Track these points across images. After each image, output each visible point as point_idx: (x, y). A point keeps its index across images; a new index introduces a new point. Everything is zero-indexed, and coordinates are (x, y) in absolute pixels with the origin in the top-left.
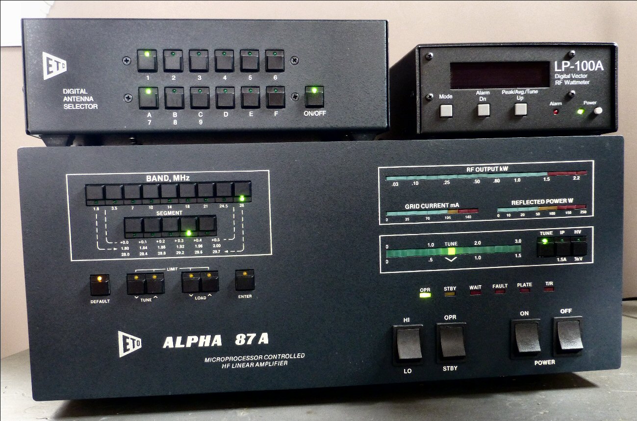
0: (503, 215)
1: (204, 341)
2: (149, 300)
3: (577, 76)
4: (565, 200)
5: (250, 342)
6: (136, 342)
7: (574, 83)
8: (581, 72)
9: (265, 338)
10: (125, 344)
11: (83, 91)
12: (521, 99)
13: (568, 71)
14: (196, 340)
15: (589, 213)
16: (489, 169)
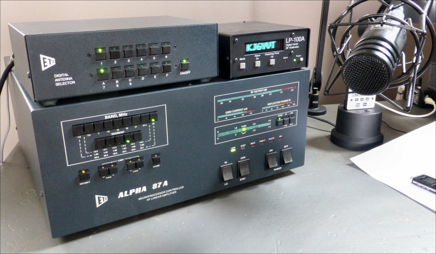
0: (264, 110)
1: (138, 191)
2: (110, 177)
3: (294, 44)
4: (288, 100)
5: (159, 187)
6: (105, 198)
7: (293, 47)
8: (296, 42)
9: (166, 183)
10: (99, 200)
11: (66, 75)
12: (273, 57)
13: (291, 42)
14: (134, 192)
15: (296, 104)
16: (260, 91)
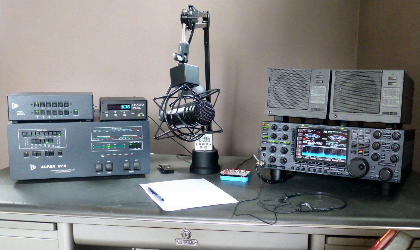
0: (121, 138)
1: (51, 167)
2: (38, 157)
3: (138, 107)
4: (135, 135)
5: (61, 167)
6: (35, 167)
7: (137, 109)
8: (139, 106)
9: (65, 166)
10: (32, 167)
11: (22, 111)
12: (125, 112)
13: (135, 106)
14: (49, 166)
15: (141, 138)
16: (117, 128)
